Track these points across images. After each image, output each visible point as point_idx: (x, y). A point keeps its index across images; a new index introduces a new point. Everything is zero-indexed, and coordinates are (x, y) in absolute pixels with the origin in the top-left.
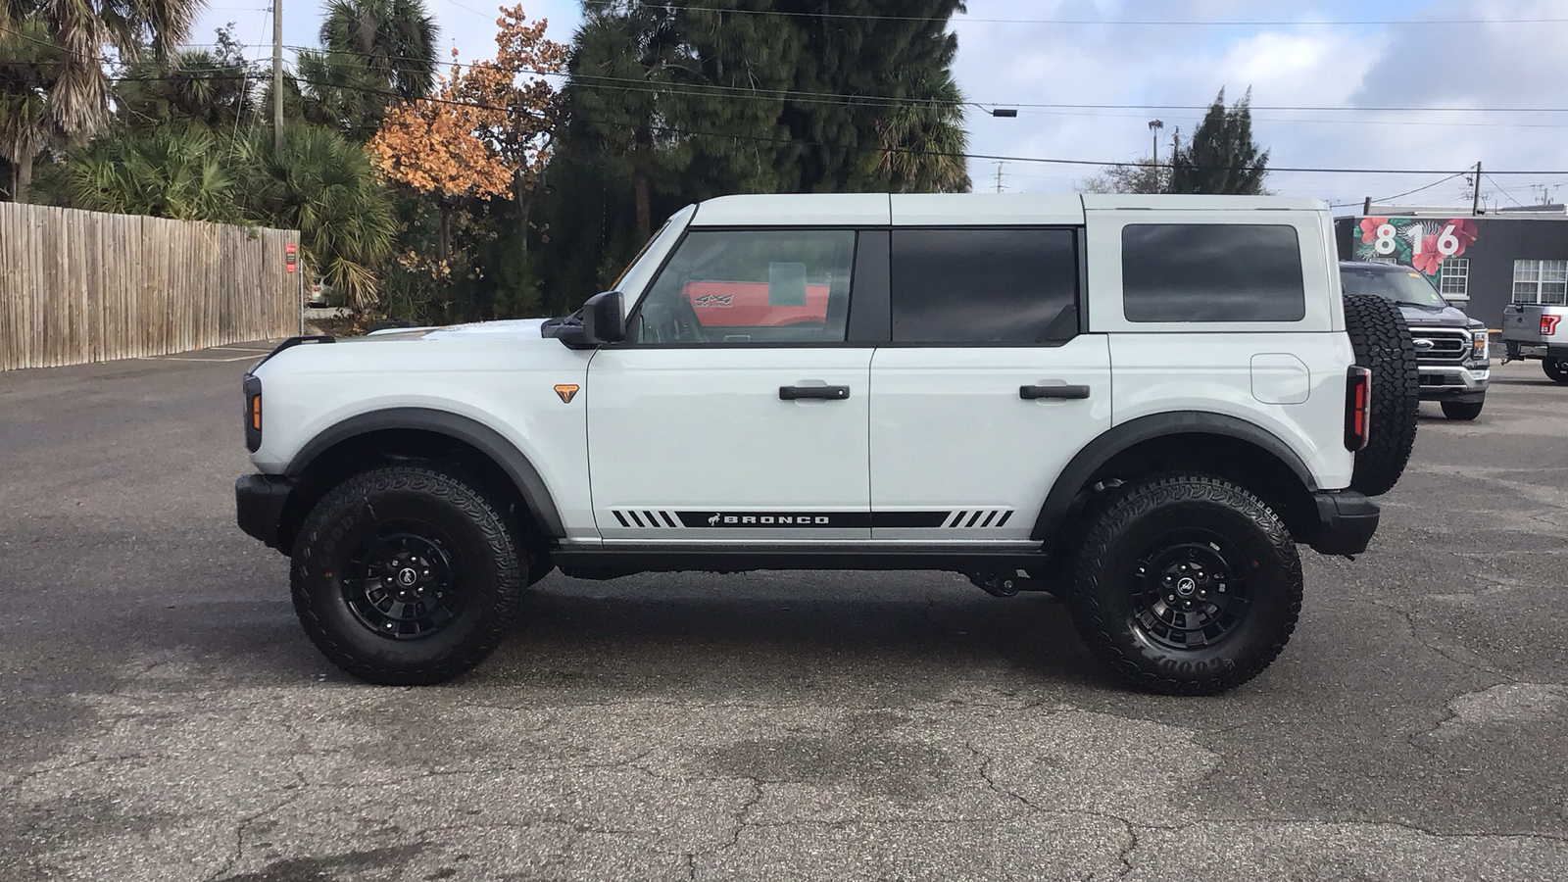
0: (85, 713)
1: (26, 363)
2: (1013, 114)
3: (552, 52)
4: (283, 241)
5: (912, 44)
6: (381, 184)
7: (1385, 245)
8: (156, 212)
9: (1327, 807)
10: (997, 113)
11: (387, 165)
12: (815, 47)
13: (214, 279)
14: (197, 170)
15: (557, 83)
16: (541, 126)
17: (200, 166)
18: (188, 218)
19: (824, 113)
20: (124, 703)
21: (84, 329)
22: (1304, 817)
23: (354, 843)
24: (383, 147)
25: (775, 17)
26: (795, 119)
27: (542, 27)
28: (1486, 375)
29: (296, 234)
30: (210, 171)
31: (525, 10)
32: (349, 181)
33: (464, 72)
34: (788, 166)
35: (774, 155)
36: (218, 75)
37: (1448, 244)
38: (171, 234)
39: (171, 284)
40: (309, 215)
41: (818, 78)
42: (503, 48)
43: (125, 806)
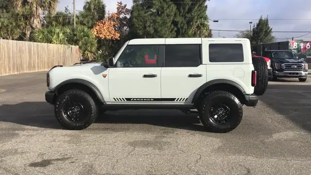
0: (17, 134)
1: (25, 72)
2: (217, 21)
3: (127, 11)
4: (75, 48)
5: (198, 8)
6: (94, 37)
7: (295, 47)
8: (50, 43)
9: (240, 152)
10: (214, 21)
11: (95, 33)
12: (178, 9)
13: (62, 55)
14: (58, 34)
15: (128, 16)
16: (125, 25)
17: (59, 34)
18: (56, 44)
19: (180, 22)
20: (25, 133)
21: (36, 65)
22: (234, 154)
23: (58, 157)
24: (95, 30)
25: (170, 3)
26: (175, 23)
27: (126, 6)
28: (307, 73)
29: (78, 46)
30: (61, 35)
31: (122, 3)
32: (88, 36)
33: (110, 15)
34: (173, 32)
35: (170, 30)
36: (64, 16)
37: (308, 47)
38: (53, 47)
39: (53, 56)
40: (80, 43)
41: (179, 15)
42: (118, 10)
43: (20, 150)
